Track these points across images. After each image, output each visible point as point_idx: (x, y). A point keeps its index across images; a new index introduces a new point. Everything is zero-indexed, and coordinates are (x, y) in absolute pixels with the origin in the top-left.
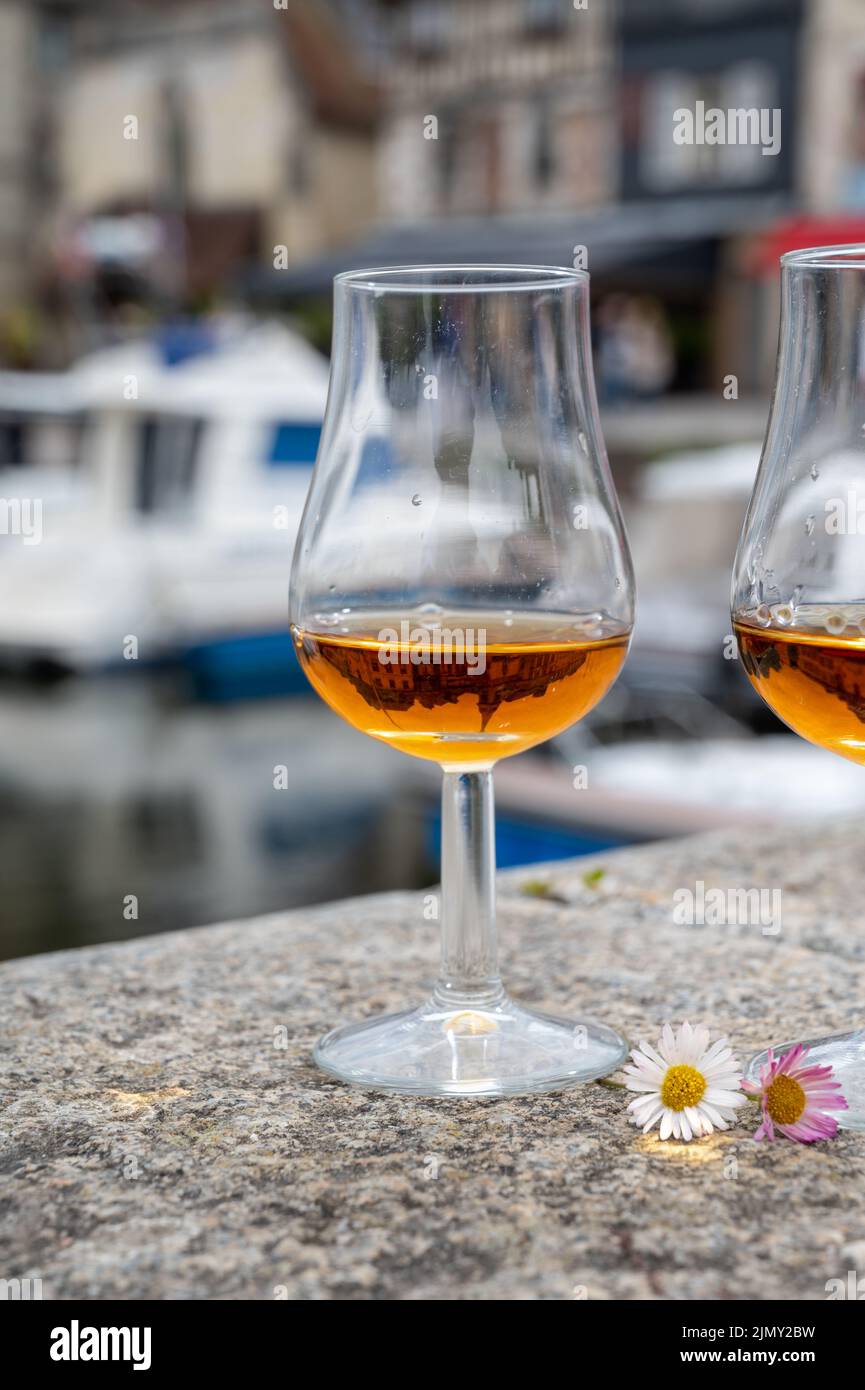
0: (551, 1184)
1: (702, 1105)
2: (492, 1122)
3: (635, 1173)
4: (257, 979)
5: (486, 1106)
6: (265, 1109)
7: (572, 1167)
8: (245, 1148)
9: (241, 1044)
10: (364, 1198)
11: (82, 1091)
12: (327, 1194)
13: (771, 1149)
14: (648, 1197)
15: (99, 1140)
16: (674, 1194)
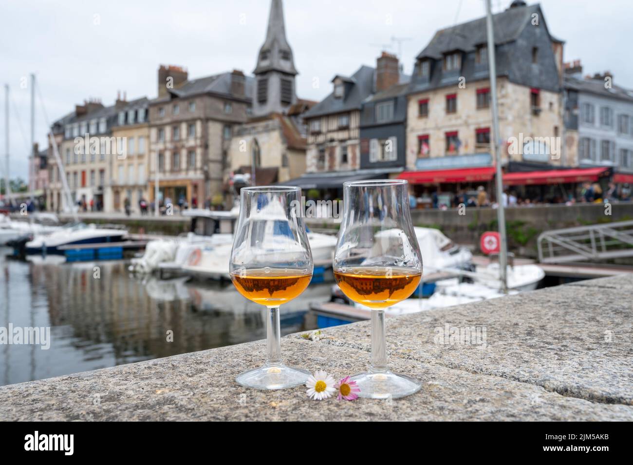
0: (283, 411)
1: (325, 391)
2: (274, 395)
3: (305, 408)
4: (230, 359)
5: (274, 391)
6: (220, 393)
7: (290, 407)
8: (212, 403)
9: (220, 376)
10: (236, 415)
11: (177, 388)
12: (227, 414)
13: (340, 402)
14: (306, 415)
15: (176, 400)
16: (312, 414)
